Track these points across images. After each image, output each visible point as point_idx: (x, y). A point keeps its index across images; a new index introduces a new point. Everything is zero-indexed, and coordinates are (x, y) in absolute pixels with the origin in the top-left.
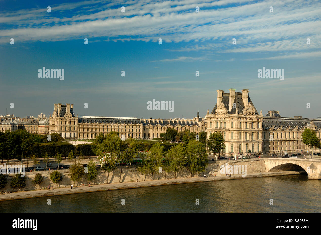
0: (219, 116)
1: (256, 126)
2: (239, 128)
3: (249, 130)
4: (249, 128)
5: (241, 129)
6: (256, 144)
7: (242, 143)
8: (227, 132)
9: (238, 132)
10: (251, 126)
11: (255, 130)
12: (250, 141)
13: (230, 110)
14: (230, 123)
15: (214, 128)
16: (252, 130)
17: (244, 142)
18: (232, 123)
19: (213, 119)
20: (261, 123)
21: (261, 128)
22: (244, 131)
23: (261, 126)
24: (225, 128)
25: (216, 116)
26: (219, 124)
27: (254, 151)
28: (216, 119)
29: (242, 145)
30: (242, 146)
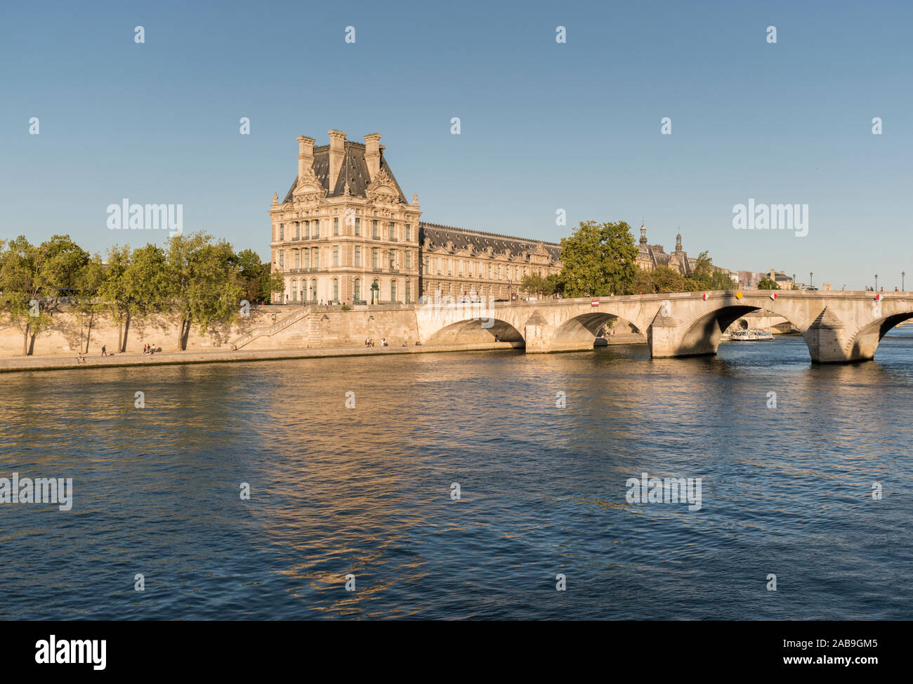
0: (303, 205)
1: (401, 234)
2: (354, 233)
3: (381, 241)
4: (381, 237)
5: (358, 239)
6: (402, 280)
7: (364, 277)
8: (322, 247)
9: (350, 244)
10: (386, 233)
11: (398, 243)
12: (384, 271)
13: (332, 189)
14: (331, 221)
15: (291, 239)
16: (390, 242)
17: (367, 273)
18: (335, 221)
19: (287, 216)
20: (414, 226)
21: (413, 240)
22: (367, 242)
23: (414, 234)
24: (317, 237)
25: (296, 206)
26: (303, 226)
27: (396, 300)
28: (294, 216)
29: (364, 281)
30: (364, 284)
